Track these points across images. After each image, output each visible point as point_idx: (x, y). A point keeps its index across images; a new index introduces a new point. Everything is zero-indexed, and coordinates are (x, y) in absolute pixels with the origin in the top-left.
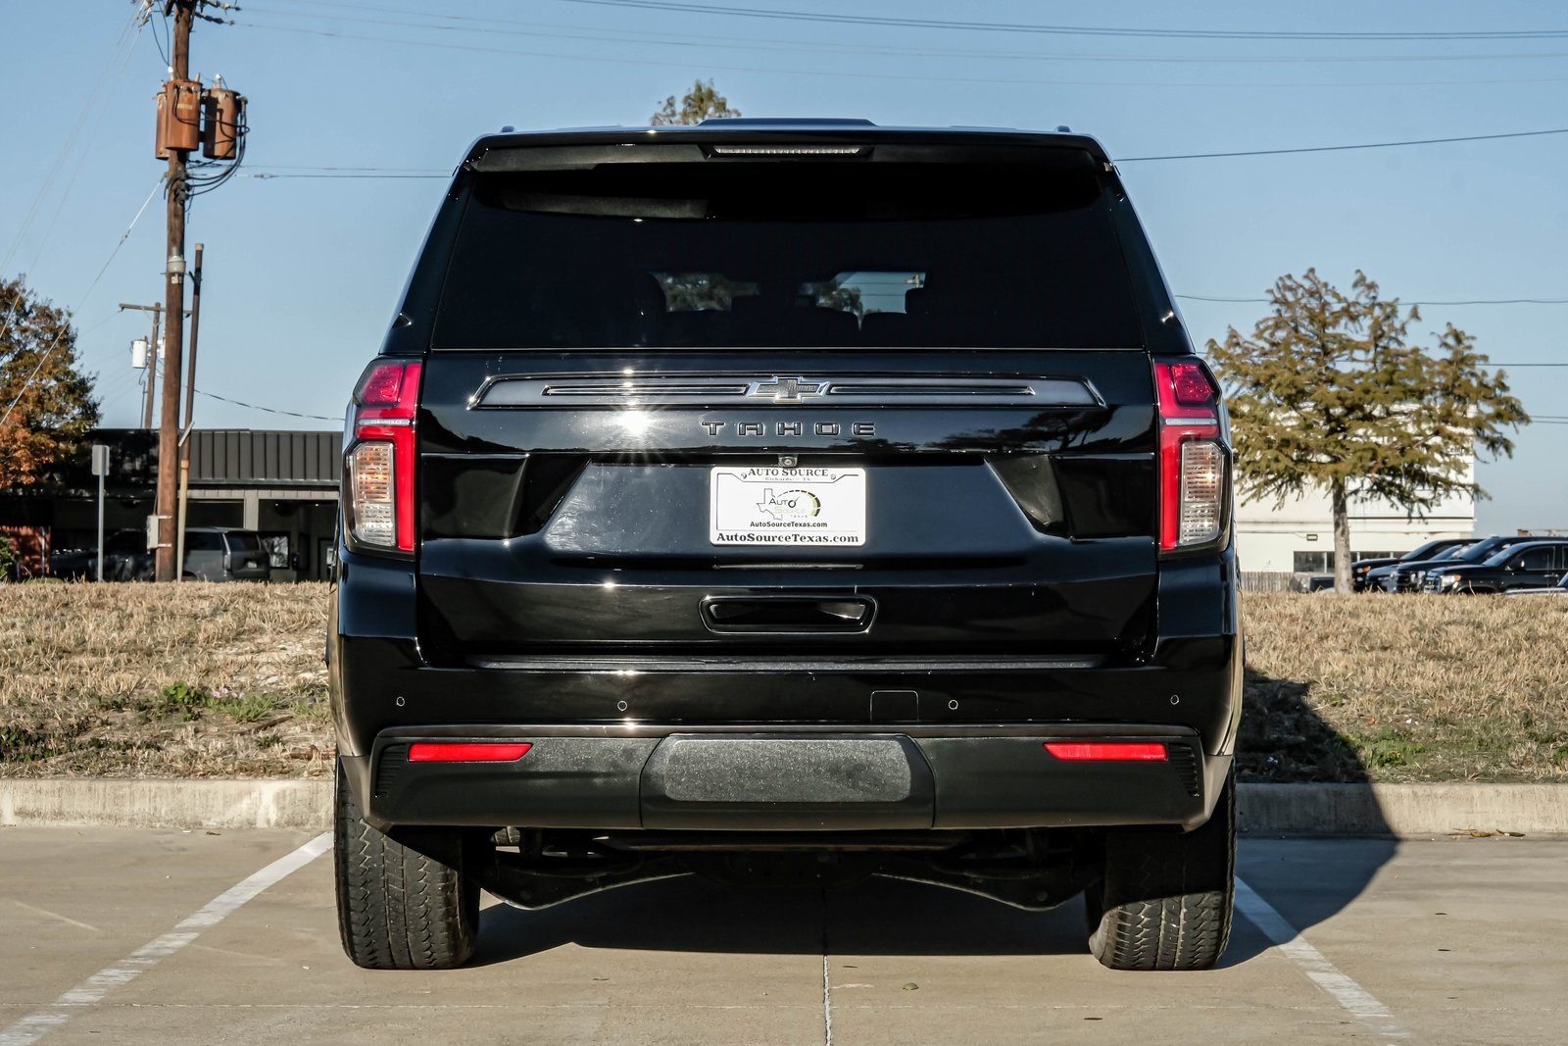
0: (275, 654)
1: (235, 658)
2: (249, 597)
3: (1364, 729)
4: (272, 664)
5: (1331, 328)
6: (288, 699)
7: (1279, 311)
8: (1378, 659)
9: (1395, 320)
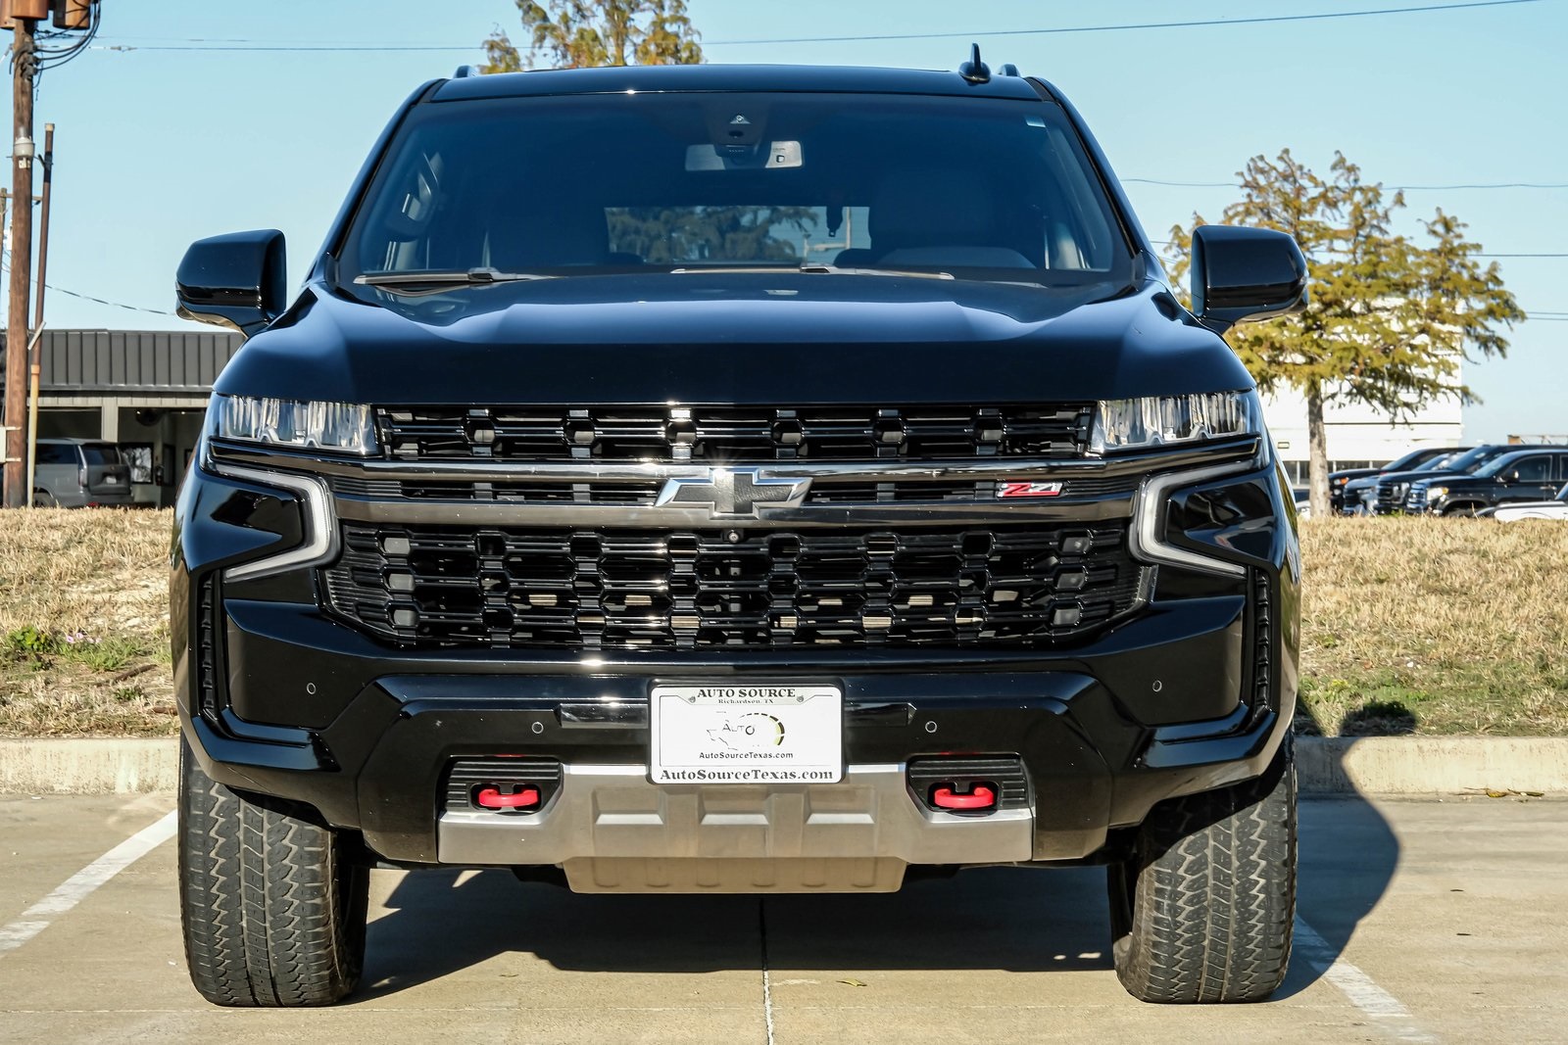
0: (135, 593)
1: (90, 597)
2: (107, 526)
3: (1361, 673)
4: (133, 604)
5: (1307, 216)
6: (150, 645)
7: (1249, 195)
8: (1373, 593)
9: (1377, 206)
